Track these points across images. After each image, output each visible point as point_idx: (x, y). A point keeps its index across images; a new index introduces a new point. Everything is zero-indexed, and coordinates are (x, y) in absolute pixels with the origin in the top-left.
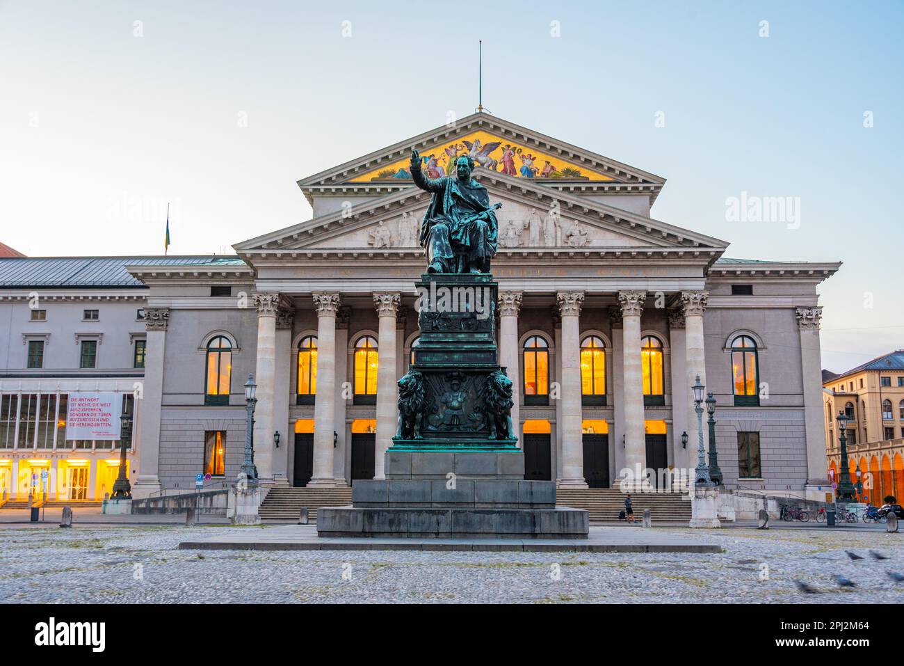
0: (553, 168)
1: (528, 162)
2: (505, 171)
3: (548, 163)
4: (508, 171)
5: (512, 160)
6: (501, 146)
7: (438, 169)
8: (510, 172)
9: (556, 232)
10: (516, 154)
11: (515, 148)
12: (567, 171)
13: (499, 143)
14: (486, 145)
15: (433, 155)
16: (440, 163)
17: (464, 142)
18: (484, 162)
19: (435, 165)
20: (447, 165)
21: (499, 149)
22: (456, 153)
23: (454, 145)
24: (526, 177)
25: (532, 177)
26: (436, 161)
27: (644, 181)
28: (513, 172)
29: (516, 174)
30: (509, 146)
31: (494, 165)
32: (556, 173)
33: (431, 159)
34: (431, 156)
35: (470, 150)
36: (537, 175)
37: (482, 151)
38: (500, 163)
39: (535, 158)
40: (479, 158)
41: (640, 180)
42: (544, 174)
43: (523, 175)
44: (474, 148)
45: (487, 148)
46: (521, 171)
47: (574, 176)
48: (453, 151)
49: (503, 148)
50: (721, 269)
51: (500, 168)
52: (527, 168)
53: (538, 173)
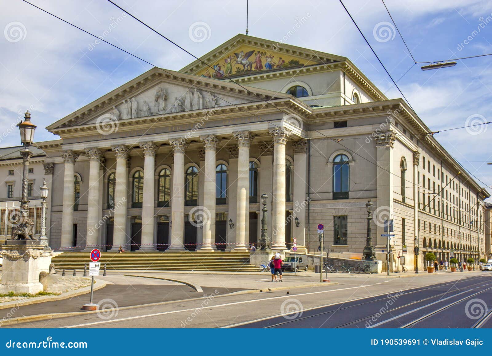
0: (283, 61)
1: (269, 60)
2: (256, 68)
3: (281, 58)
4: (258, 68)
5: (261, 60)
6: (255, 52)
7: (221, 72)
8: (259, 68)
9: (199, 101)
10: (263, 56)
11: (262, 52)
12: (292, 62)
13: (254, 51)
14: (246, 53)
15: (219, 64)
16: (222, 68)
17: (235, 54)
18: (245, 63)
19: (220, 70)
20: (225, 69)
21: (254, 54)
22: (230, 61)
23: (229, 56)
24: (268, 69)
25: (272, 69)
26: (220, 67)
27: (335, 61)
28: (261, 67)
29: (262, 68)
30: (259, 52)
31: (250, 65)
32: (285, 64)
33: (217, 67)
34: (217, 65)
35: (238, 58)
36: (274, 67)
37: (244, 58)
38: (254, 63)
39: (273, 57)
40: (243, 62)
41: (332, 61)
42: (278, 66)
43: (267, 68)
44: (240, 56)
45: (247, 55)
46: (265, 66)
47: (295, 64)
48: (229, 60)
49: (256, 54)
50: (321, 112)
51: (254, 66)
52: (269, 64)
53: (275, 66)
